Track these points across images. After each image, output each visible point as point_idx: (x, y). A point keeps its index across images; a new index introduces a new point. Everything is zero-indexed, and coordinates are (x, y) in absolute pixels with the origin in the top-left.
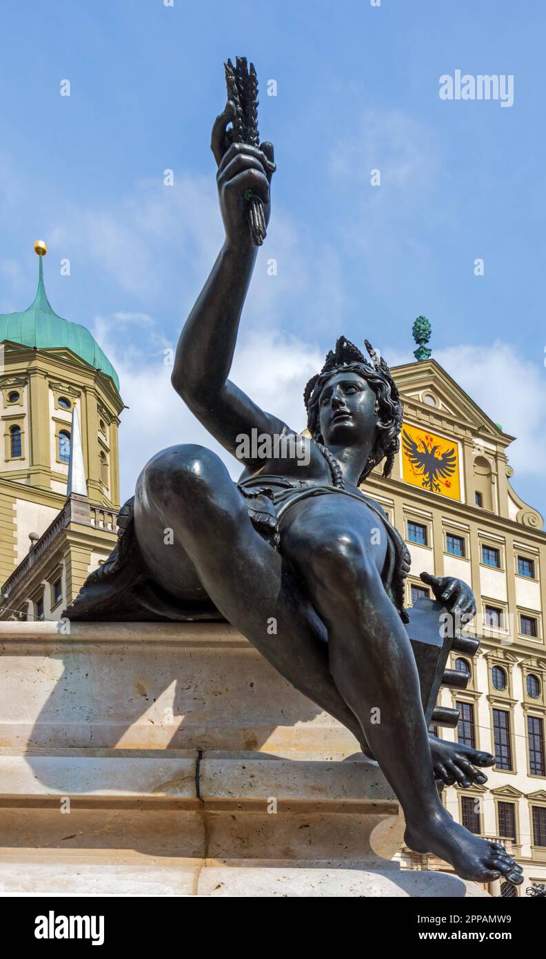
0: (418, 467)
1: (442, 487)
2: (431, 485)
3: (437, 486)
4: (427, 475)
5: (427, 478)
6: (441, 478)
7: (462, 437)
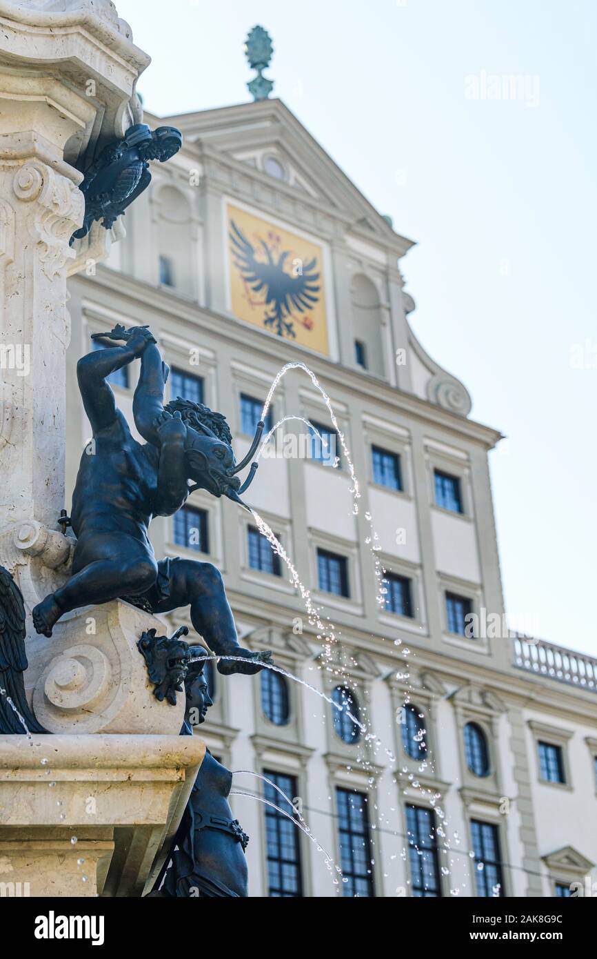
0: (256, 289)
1: (297, 328)
2: (279, 326)
3: (289, 327)
4: (272, 305)
5: (272, 311)
6: (295, 312)
7: (328, 237)
